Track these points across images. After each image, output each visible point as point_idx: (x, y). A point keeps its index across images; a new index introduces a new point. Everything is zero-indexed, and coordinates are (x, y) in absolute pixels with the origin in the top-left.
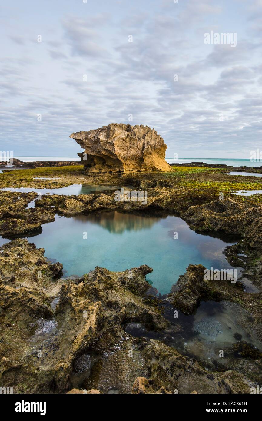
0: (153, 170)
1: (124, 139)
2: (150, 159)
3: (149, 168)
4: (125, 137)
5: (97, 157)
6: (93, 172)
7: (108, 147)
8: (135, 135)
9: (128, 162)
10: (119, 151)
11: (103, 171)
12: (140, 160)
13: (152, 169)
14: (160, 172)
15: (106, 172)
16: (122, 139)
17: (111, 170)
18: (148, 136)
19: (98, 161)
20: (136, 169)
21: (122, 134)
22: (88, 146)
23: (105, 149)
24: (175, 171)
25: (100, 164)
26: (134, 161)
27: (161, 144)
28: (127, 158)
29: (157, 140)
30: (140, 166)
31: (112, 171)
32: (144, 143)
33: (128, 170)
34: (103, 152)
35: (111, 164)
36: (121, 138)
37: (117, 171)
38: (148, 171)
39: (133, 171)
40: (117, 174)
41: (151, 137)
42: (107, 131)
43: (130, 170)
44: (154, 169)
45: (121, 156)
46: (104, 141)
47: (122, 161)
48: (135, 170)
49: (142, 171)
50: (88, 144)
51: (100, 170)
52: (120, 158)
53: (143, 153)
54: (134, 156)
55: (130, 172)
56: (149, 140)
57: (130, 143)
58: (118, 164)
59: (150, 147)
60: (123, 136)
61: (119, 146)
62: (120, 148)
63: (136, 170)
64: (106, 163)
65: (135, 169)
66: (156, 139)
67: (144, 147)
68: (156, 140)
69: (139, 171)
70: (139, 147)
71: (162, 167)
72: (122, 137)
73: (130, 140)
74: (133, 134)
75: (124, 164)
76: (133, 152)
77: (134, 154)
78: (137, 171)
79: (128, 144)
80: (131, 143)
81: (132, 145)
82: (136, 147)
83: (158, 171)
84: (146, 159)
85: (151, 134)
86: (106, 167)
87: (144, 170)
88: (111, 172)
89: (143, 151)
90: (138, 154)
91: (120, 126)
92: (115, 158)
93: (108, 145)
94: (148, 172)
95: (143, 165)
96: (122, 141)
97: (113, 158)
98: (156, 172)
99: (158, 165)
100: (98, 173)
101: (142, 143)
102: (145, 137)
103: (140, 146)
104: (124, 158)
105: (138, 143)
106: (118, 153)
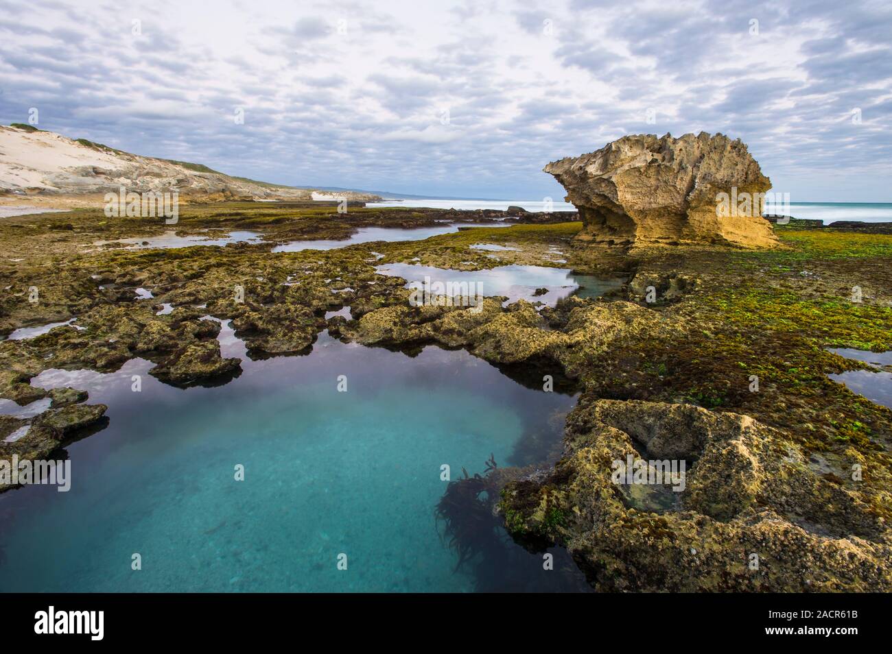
0: (713, 242)
1: (642, 170)
2: (709, 217)
3: (704, 238)
4: (645, 164)
5: (589, 209)
6: (581, 240)
7: (603, 189)
8: (672, 159)
9: (649, 222)
10: (629, 197)
11: (599, 239)
12: (679, 217)
13: (710, 240)
14: (734, 250)
15: (603, 241)
16: (638, 169)
17: (613, 238)
18: (710, 158)
19: (592, 217)
20: (668, 238)
21: (638, 159)
22: (571, 187)
23: (599, 195)
24: (788, 248)
25: (597, 223)
26: (665, 220)
27: (751, 177)
28: (648, 212)
29: (739, 167)
30: (679, 232)
31: (615, 240)
32: (695, 178)
33: (648, 239)
34: (596, 201)
35: (616, 225)
36: (635, 168)
37: (624, 240)
38: (698, 244)
39: (659, 242)
40: (622, 246)
41: (720, 161)
42: (605, 155)
43: (652, 240)
44: (716, 240)
45: (635, 208)
46: (595, 176)
47: (636, 219)
48: (664, 241)
49: (682, 244)
50: (570, 185)
51: (594, 235)
52: (631, 214)
53: (686, 201)
54: (665, 208)
55: (650, 245)
56: (713, 170)
57: (658, 179)
58: (628, 225)
59: (709, 186)
60: (639, 163)
61: (629, 186)
62: (633, 190)
63: (668, 241)
64: (607, 223)
65: (665, 239)
66: (737, 165)
67: (691, 187)
68: (734, 169)
69: (676, 244)
70: (678, 187)
71: (746, 237)
72: (637, 165)
73: (658, 173)
74: (667, 157)
75: (639, 226)
76: (662, 200)
77: (666, 203)
78: (670, 244)
79: (653, 182)
80: (660, 178)
81: (662, 184)
82: (672, 188)
83: (729, 245)
84: (695, 217)
85: (722, 153)
86: (607, 230)
87: (689, 242)
88: (611, 242)
89: (689, 195)
90: (675, 203)
91: (637, 141)
92: (621, 212)
93: (603, 185)
94: (697, 247)
95: (686, 230)
96: (637, 174)
97: (617, 213)
98: (722, 249)
99: (731, 229)
100: (589, 242)
101: (687, 178)
102: (700, 163)
103: (682, 185)
104: (643, 213)
105: (677, 178)
106: (627, 202)
